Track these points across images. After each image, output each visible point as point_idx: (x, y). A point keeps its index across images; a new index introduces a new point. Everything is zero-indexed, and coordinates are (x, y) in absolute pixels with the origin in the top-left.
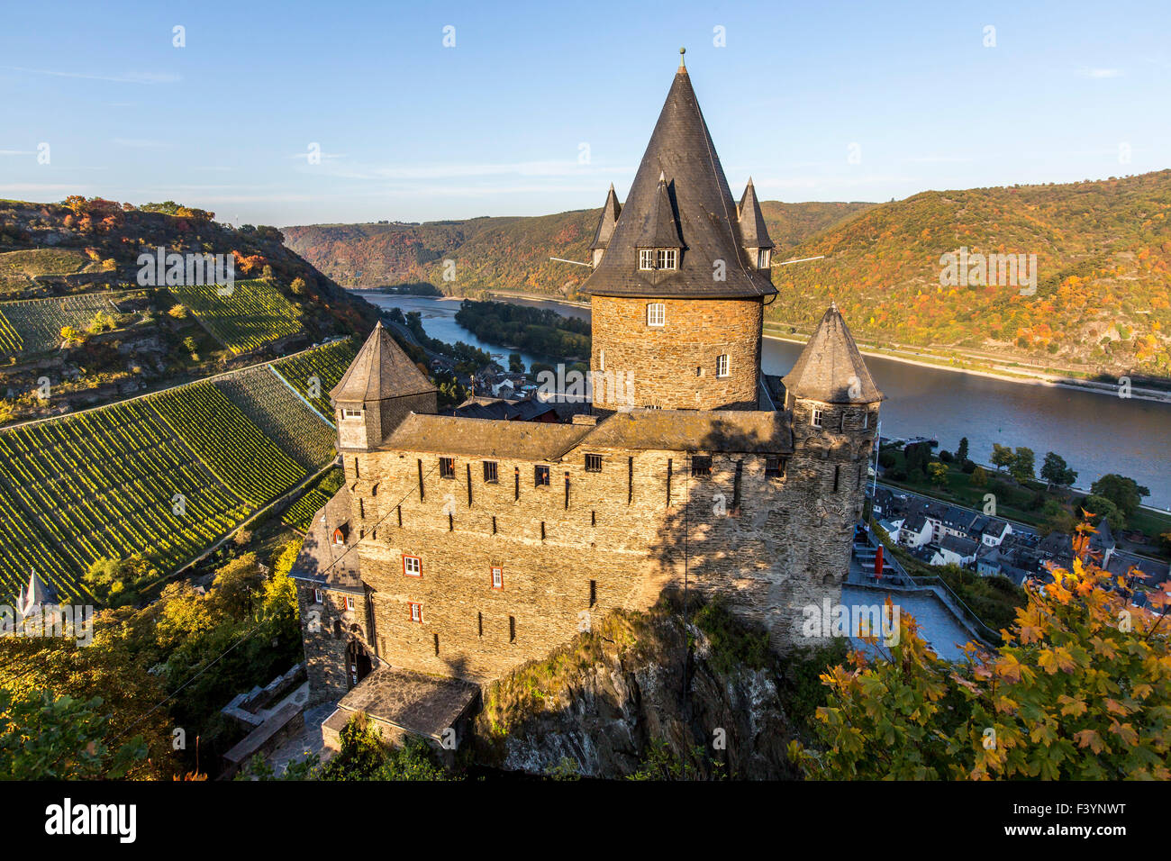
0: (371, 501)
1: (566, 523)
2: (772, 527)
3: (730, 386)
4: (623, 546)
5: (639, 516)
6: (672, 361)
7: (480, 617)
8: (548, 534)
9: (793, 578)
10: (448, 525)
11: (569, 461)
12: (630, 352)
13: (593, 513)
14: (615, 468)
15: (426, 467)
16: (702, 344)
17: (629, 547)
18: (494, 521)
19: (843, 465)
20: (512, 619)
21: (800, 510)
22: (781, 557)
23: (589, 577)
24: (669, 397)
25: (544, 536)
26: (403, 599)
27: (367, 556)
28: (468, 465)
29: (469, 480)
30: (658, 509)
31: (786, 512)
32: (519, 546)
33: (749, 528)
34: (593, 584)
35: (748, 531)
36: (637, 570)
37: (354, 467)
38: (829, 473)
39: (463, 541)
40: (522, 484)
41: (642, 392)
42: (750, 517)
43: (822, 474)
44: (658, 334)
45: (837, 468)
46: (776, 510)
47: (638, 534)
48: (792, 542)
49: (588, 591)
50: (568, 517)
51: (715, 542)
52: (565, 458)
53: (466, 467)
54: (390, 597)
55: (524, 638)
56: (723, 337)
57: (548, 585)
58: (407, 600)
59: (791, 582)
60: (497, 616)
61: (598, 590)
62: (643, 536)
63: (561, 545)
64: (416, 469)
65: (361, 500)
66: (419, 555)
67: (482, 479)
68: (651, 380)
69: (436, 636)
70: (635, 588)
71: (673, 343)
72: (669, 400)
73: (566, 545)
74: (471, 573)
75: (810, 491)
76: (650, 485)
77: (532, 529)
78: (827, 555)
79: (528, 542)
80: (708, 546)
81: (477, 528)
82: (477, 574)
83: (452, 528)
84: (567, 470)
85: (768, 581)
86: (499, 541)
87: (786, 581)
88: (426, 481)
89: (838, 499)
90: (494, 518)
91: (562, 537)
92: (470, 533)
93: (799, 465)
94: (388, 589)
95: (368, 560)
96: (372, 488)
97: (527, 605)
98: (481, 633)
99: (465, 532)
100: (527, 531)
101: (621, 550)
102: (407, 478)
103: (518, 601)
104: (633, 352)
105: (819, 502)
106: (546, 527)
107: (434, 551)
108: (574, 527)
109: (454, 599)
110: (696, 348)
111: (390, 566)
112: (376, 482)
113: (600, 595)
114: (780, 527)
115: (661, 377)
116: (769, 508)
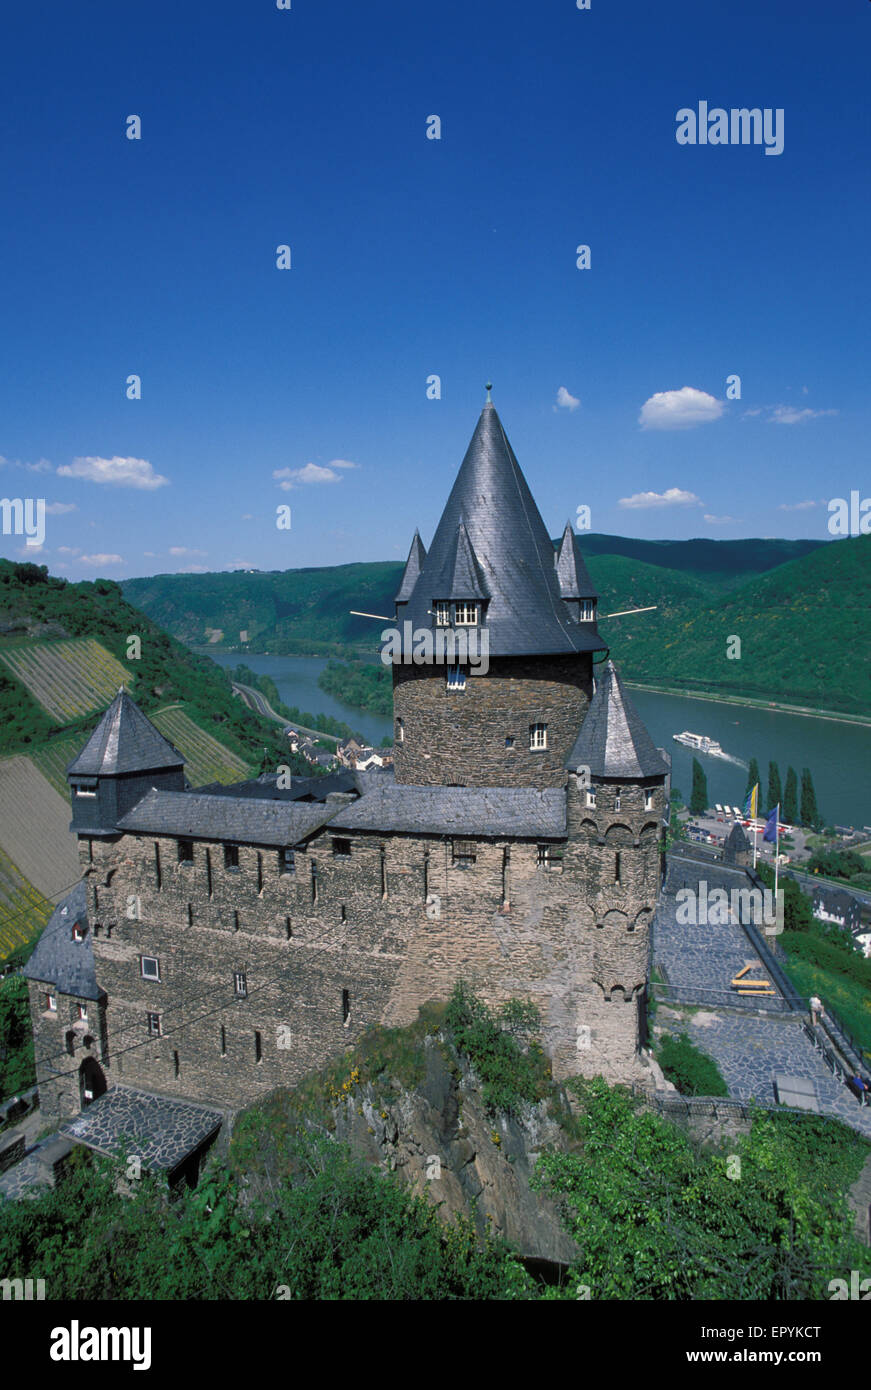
0: (105, 890)
1: (314, 919)
2: (549, 927)
3: (547, 760)
4: (377, 947)
5: (394, 912)
6: (475, 731)
7: (223, 1030)
8: (295, 932)
9: (576, 990)
10: (187, 919)
11: (315, 846)
12: (428, 720)
13: (344, 908)
14: (364, 854)
15: (164, 850)
16: (510, 711)
17: (383, 950)
18: (236, 916)
19: (624, 852)
20: (258, 1035)
21: (579, 907)
22: (561, 964)
23: (341, 986)
24: (474, 773)
25: (290, 934)
26: (141, 1006)
27: (103, 955)
28: (208, 850)
29: (209, 868)
30: (415, 903)
31: (563, 908)
32: (264, 946)
33: (522, 929)
34: (346, 994)
35: (521, 932)
36: (395, 977)
37: (88, 850)
38: (608, 861)
39: (204, 940)
40: (265, 873)
41: (442, 768)
42: (523, 915)
43: (601, 862)
44: (459, 699)
45: (618, 855)
46: (552, 906)
47: (394, 934)
48: (572, 945)
49: (339, 1003)
50: (316, 913)
51: (482, 944)
52: (312, 843)
53: (205, 852)
54: (127, 1003)
55: (273, 1058)
56: (537, 702)
57: (297, 994)
58: (144, 1008)
59: (575, 994)
60: (242, 1032)
61: (353, 1002)
62: (400, 935)
63: (309, 946)
64: (153, 853)
65: (95, 888)
66: (158, 955)
67: (222, 866)
68: (452, 753)
69: (176, 1054)
70: (392, 1000)
71: (476, 710)
72: (474, 776)
73: (314, 945)
74: (214, 977)
75: (589, 883)
76: (404, 875)
77: (277, 927)
78: (613, 961)
79: (272, 941)
80: (474, 950)
81: (218, 924)
82: (219, 979)
83: (191, 923)
84: (315, 856)
85: (547, 993)
86: (242, 939)
87: (569, 994)
88: (163, 866)
89: (620, 893)
90: (236, 912)
91: (310, 936)
92: (211, 930)
93: (575, 852)
94: (124, 995)
95: (104, 960)
96: (106, 874)
97: (274, 1019)
98: (224, 1050)
99: (205, 929)
100: (272, 929)
101: (376, 953)
102: (144, 863)
103: (263, 1014)
104: (432, 720)
105: (600, 895)
106: (293, 924)
107: (173, 951)
108: (322, 924)
109: (194, 1009)
110: (504, 715)
111: (127, 966)
112: (111, 867)
113: (355, 1007)
114: (558, 926)
115: (464, 750)
116: (543, 904)
